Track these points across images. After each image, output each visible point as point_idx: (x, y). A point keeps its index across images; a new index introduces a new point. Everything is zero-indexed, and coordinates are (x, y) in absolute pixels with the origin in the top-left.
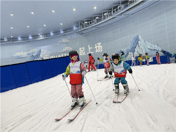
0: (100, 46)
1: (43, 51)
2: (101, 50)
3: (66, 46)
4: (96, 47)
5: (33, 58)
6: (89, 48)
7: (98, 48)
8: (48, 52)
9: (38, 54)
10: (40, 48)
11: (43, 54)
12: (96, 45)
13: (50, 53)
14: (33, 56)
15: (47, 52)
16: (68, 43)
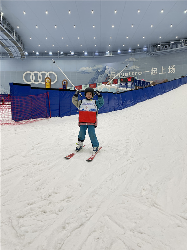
0: (174, 68)
1: (108, 68)
2: (174, 71)
3: (133, 65)
4: (169, 69)
5: (98, 73)
6: (162, 69)
7: (171, 70)
8: (114, 69)
9: (103, 71)
10: (105, 64)
11: (108, 71)
12: (170, 67)
13: (115, 70)
14: (98, 72)
15: (112, 69)
16: (135, 62)
